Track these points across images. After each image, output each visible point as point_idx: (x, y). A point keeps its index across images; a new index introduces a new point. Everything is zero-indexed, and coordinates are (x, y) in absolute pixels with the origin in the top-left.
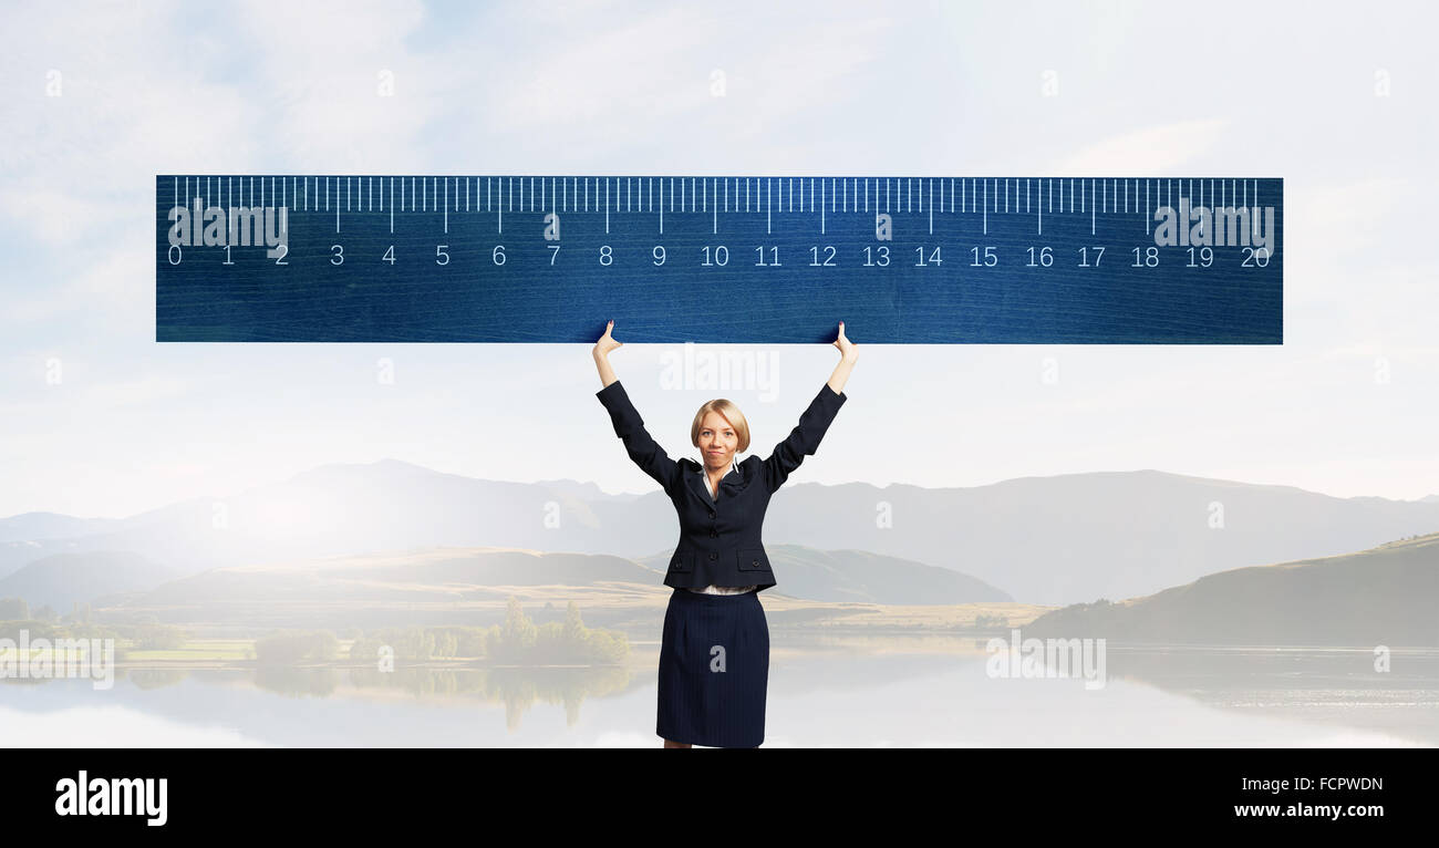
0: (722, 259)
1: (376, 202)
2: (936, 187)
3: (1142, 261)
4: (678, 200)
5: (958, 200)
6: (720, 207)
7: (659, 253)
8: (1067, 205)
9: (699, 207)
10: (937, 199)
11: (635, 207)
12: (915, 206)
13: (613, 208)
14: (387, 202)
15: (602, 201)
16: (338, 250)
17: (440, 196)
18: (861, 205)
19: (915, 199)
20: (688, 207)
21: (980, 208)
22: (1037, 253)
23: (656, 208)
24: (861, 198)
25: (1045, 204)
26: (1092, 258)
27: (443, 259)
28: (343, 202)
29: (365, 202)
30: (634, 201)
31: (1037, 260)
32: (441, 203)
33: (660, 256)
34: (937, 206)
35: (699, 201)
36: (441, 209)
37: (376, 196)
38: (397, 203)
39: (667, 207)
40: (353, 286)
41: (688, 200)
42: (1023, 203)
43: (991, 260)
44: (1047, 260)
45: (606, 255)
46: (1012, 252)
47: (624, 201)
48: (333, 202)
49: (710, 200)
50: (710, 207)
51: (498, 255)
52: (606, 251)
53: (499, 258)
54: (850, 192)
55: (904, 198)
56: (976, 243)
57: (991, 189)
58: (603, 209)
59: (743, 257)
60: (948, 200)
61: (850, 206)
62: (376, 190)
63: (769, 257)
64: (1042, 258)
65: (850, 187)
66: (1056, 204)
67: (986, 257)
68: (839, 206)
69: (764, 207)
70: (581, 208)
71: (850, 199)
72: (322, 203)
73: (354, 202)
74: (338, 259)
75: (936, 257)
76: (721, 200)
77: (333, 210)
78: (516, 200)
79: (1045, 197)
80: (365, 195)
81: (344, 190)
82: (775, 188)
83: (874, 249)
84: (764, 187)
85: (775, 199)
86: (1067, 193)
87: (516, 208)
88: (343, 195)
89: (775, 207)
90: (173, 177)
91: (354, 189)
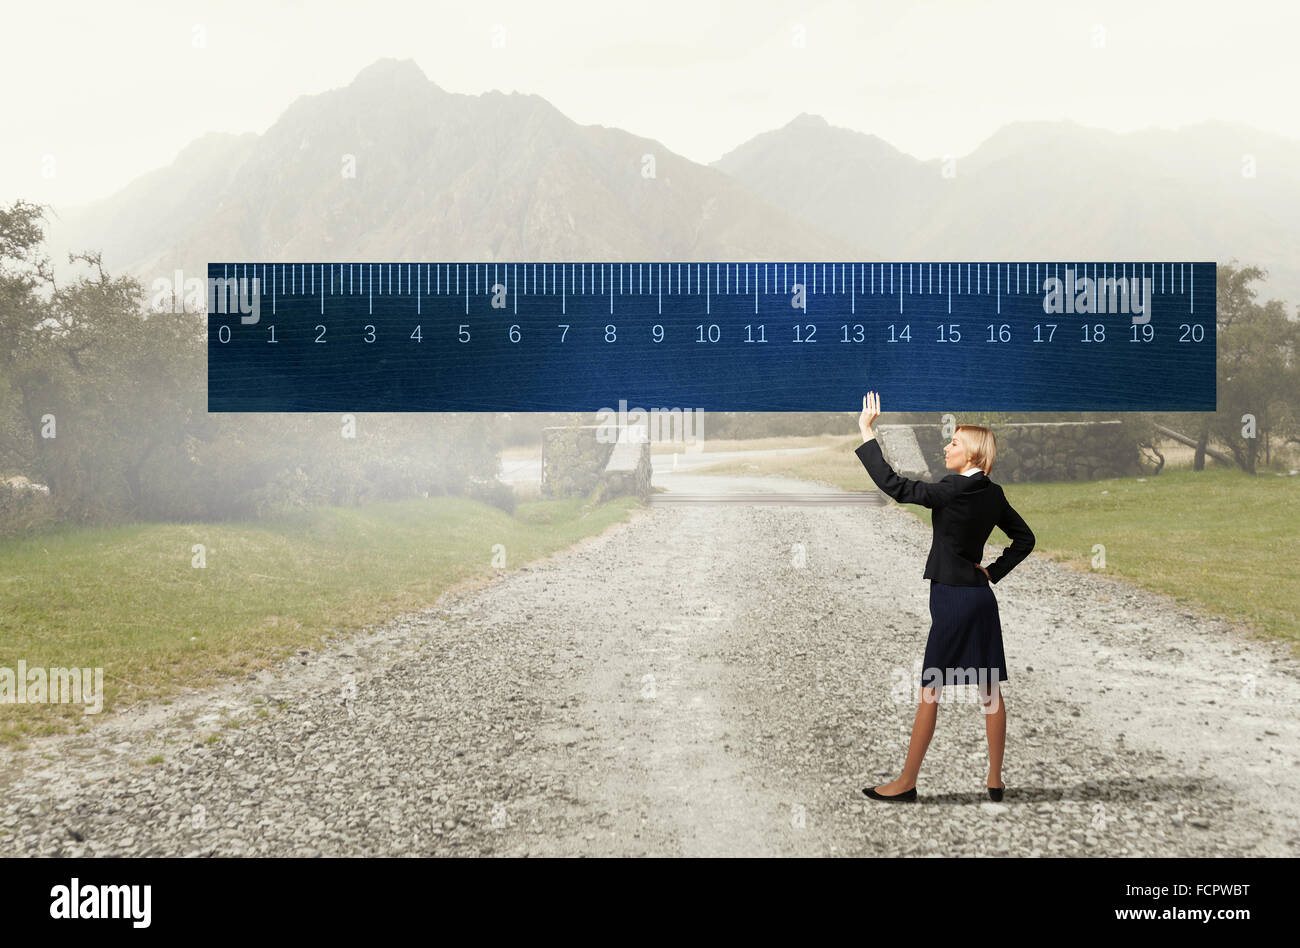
0: (714, 336)
1: (405, 286)
2: (906, 272)
3: (1091, 337)
4: (675, 284)
5: (926, 283)
6: (713, 289)
7: (658, 331)
8: (1023, 287)
9: (694, 290)
10: (906, 282)
11: (636, 290)
12: (887, 288)
13: (616, 291)
14: (414, 286)
15: (607, 285)
16: (370, 330)
17: (462, 280)
18: (839, 288)
19: (887, 282)
20: (684, 290)
21: (945, 290)
22: (996, 331)
23: (655, 291)
24: (839, 282)
25: (1003, 286)
26: (1045, 335)
27: (464, 337)
28: (376, 286)
29: (395, 287)
30: (636, 284)
31: (996, 336)
32: (463, 287)
33: (659, 332)
34: (906, 289)
35: (694, 284)
36: (463, 292)
37: (405, 281)
38: (424, 287)
39: (665, 290)
40: (384, 361)
41: (684, 284)
42: (984, 285)
43: (955, 337)
44: (1005, 336)
45: (611, 333)
46: (974, 330)
47: (626, 284)
48: (366, 287)
49: (703, 283)
50: (704, 290)
51: (514, 334)
52: (610, 330)
53: (515, 337)
54: (829, 277)
55: (877, 281)
56: (940, 321)
57: (955, 273)
58: (607, 291)
59: (733, 335)
60: (916, 283)
61: (829, 288)
62: (405, 275)
63: (756, 334)
64: (1000, 334)
65: (829, 271)
66: (1013, 286)
67: (951, 334)
68: (819, 288)
69: (752, 290)
70: (588, 291)
71: (829, 282)
72: (356, 287)
73: (385, 287)
74: (371, 338)
75: (905, 334)
76: (713, 284)
77: (366, 294)
78: (530, 284)
79: (1004, 280)
80: (395, 280)
81: (376, 275)
82: (761, 272)
83: (850, 327)
84: (752, 272)
85: (762, 283)
86: (1023, 275)
87: (530, 291)
88: (376, 280)
89: (761, 290)
90: (222, 265)
91: (385, 275)
